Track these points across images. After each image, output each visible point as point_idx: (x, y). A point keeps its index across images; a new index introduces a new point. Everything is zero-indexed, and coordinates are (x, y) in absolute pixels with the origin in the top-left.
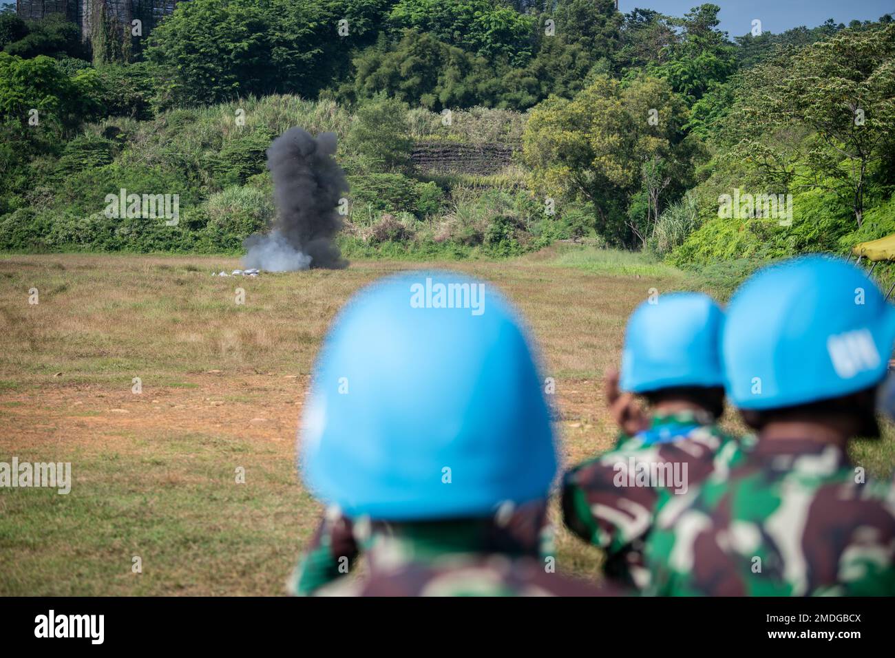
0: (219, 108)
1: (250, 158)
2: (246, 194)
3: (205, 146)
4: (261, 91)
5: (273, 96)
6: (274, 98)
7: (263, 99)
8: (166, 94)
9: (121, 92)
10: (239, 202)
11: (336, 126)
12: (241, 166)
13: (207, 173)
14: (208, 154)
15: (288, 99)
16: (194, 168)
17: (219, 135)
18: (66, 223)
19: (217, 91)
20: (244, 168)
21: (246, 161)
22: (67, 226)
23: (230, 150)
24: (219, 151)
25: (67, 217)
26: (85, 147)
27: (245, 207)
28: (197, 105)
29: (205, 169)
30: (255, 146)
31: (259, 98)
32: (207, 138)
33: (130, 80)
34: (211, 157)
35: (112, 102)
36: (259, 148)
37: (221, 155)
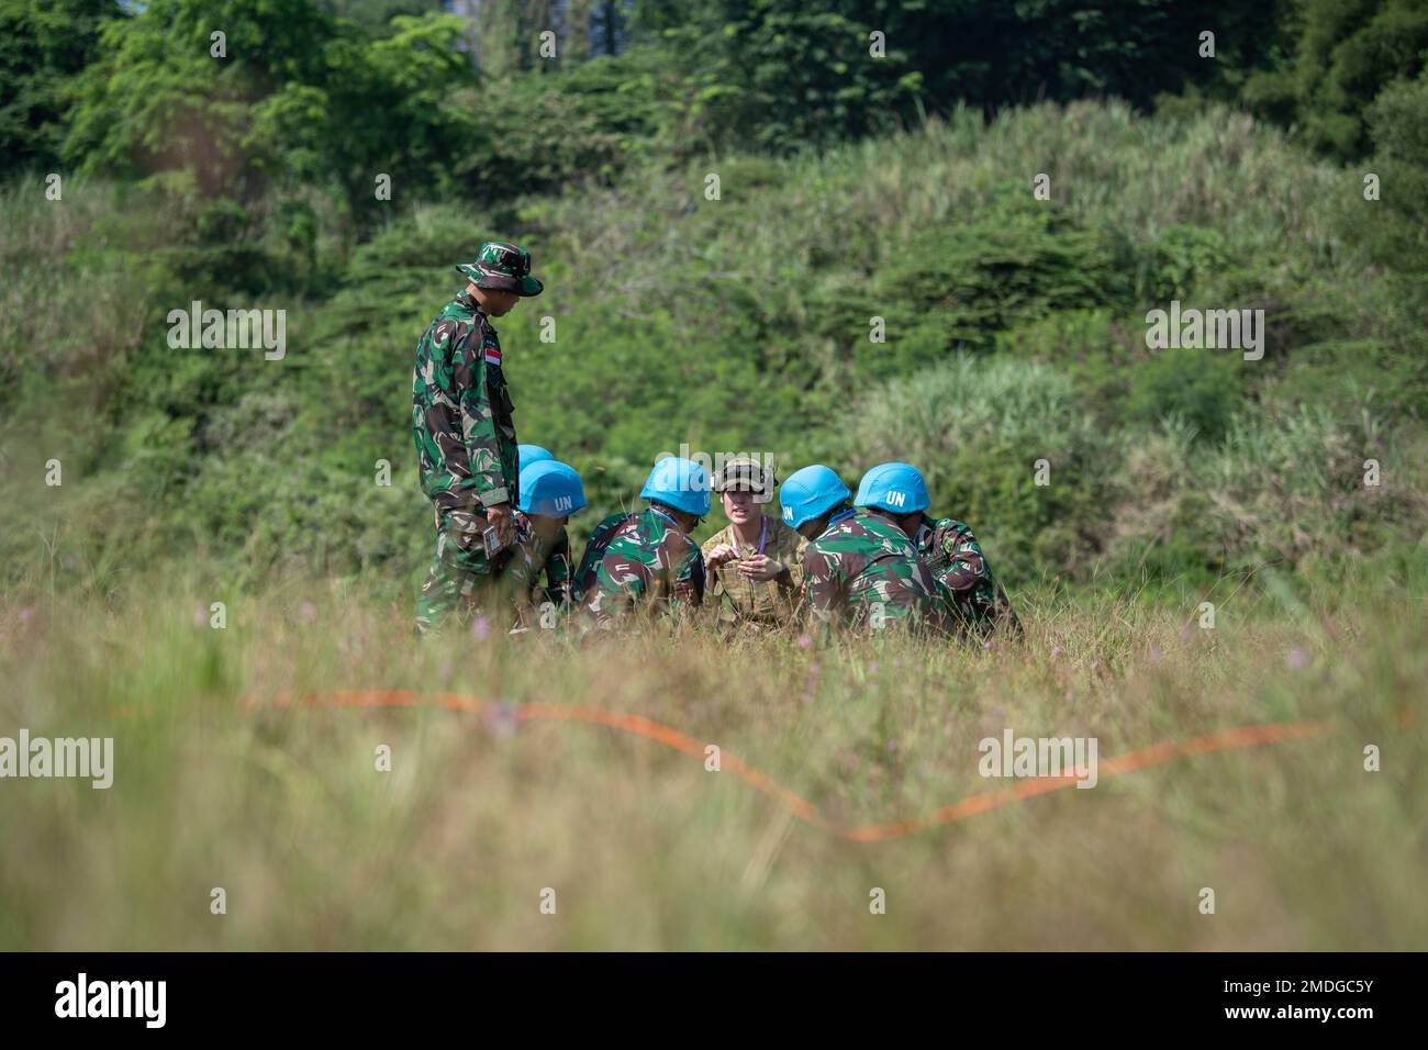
0: (860, 156)
1: (980, 291)
2: (1006, 382)
3: (820, 261)
4: (993, 98)
5: (1036, 109)
6: (1040, 115)
7: (1004, 118)
8: (690, 122)
9: (549, 133)
10: (982, 408)
11: (1263, 189)
12: (951, 317)
13: (830, 346)
14: (830, 284)
15: (1088, 116)
16: (787, 325)
17: (866, 225)
18: (311, 501)
19: (850, 103)
20: (962, 323)
21: (968, 301)
22: (316, 513)
23: (910, 264)
24: (869, 272)
25: (318, 478)
26: (411, 260)
27: (1010, 429)
28: (789, 153)
29: (827, 335)
30: (995, 250)
31: (989, 119)
32: (826, 234)
33: (578, 100)
34: (843, 292)
35: (523, 166)
36: (1011, 254)
37: (877, 285)
